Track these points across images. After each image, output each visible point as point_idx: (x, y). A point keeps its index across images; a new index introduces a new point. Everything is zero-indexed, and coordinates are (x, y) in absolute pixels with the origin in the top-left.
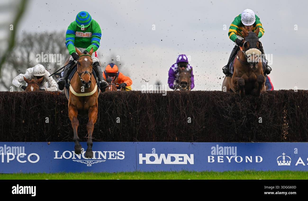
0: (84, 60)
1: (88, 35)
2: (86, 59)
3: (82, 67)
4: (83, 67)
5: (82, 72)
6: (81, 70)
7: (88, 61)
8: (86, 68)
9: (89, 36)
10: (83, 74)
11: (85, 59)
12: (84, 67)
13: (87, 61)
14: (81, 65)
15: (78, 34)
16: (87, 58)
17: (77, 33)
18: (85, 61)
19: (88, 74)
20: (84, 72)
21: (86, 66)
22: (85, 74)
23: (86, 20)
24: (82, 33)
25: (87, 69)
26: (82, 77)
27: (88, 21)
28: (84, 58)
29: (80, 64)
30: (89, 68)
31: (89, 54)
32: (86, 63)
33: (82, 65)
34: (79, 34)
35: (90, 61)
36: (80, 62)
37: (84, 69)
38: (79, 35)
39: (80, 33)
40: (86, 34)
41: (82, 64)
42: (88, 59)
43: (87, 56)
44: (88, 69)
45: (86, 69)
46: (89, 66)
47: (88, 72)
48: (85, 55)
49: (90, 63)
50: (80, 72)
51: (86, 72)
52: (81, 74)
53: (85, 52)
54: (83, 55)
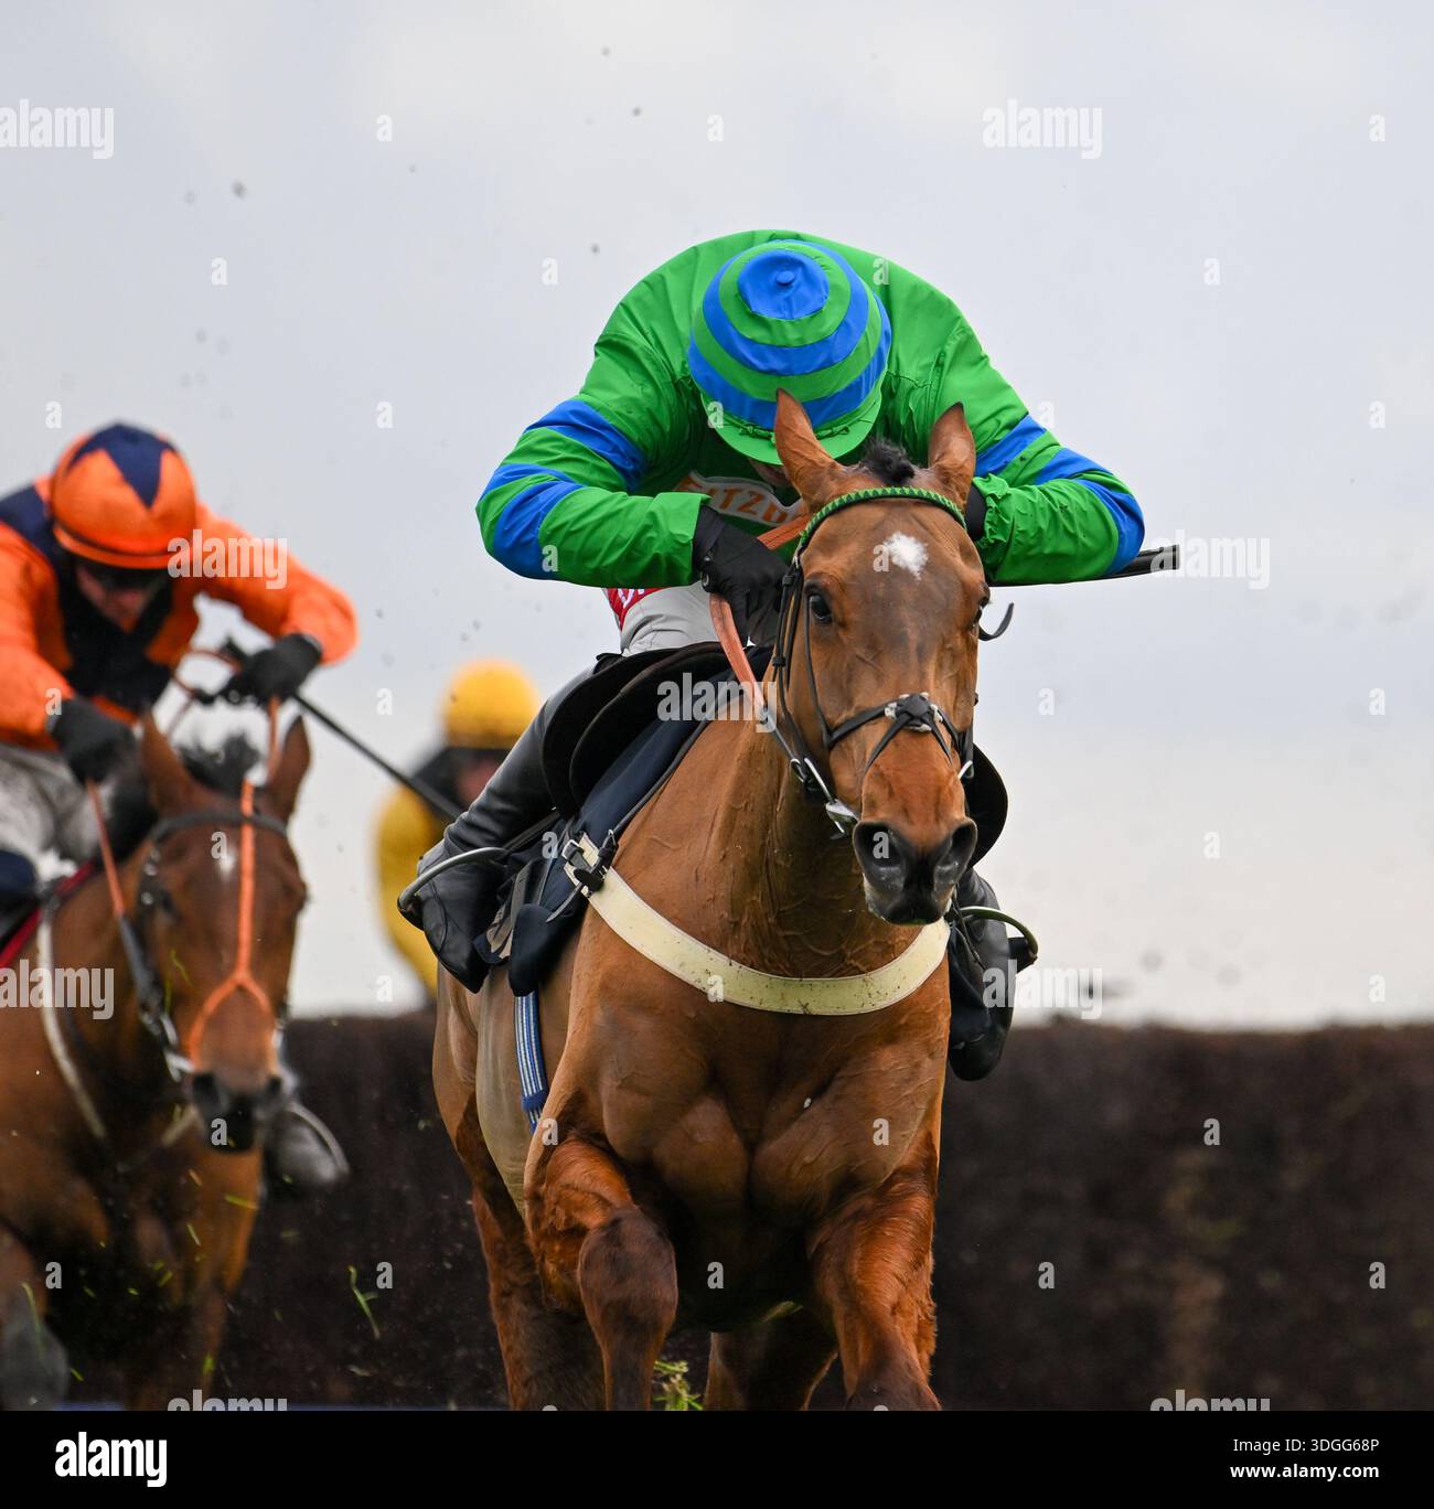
2: (906, 551)
3: (860, 651)
4: (872, 645)
5: (850, 702)
6: (844, 689)
7: (928, 567)
8: (913, 659)
10: (874, 734)
12: (881, 643)
13: (915, 568)
14: (843, 625)
16: (924, 535)
18: (902, 573)
19: (935, 733)
20: (890, 713)
21: (913, 636)
22: (902, 737)
25: (923, 675)
26: (845, 778)
28: (885, 535)
29: (823, 609)
30: (940, 666)
31: (946, 491)
32: (908, 594)
33: (854, 617)
35: (954, 570)
36: (834, 590)
37: (879, 677)
39: (731, 491)
41: (850, 608)
42: (932, 550)
43: (919, 512)
44: (931, 670)
45: (912, 680)
46: (945, 641)
47: (938, 717)
48: (889, 490)
49: (958, 598)
50: (828, 716)
51: (912, 717)
52: (836, 734)
53: (889, 462)
54: (861, 494)
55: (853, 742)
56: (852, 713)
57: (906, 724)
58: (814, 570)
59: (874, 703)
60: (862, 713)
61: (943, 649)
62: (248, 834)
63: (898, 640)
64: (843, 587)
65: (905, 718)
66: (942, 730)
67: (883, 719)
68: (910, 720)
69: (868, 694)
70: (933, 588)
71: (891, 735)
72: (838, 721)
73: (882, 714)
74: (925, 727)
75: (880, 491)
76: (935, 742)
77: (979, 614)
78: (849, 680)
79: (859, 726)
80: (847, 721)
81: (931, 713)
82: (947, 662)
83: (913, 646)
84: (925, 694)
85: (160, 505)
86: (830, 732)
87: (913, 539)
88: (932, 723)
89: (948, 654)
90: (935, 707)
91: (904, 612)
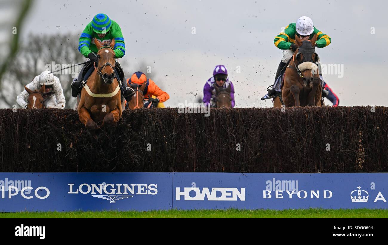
4: (104, 59)
18: (106, 53)
23: (104, 24)
26: (102, 72)
27: (107, 25)
28: (105, 50)
37: (105, 62)
40: (104, 43)
41: (102, 56)
42: (109, 51)
43: (108, 48)
48: (105, 47)
70: (109, 54)
71: (106, 66)
74: (109, 65)
83: (108, 59)
84: (109, 62)
86: (101, 69)
89: (111, 60)
91: (107, 56)
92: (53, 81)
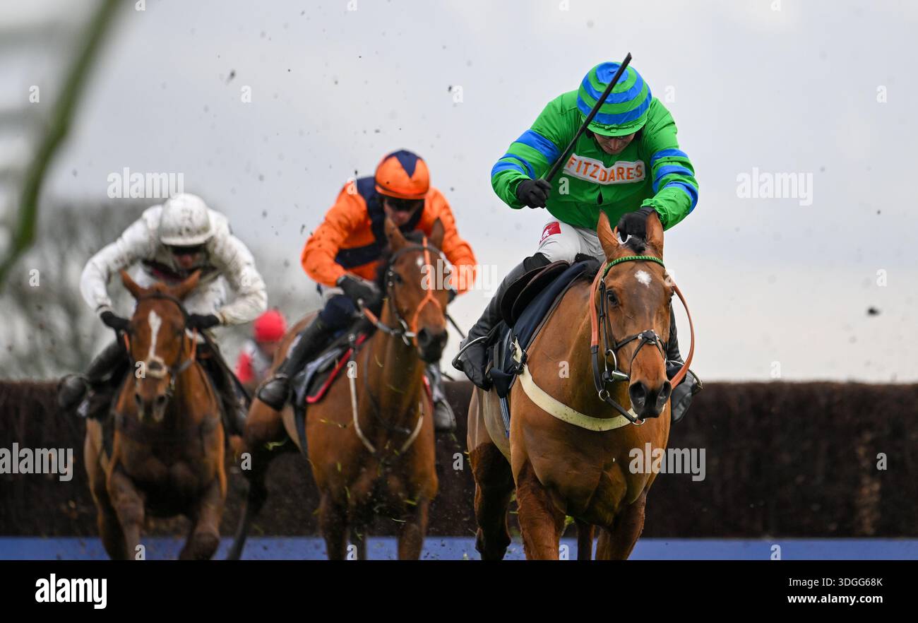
0: (637, 279)
1: (626, 172)
2: (643, 277)
3: (628, 315)
4: (633, 313)
5: (624, 333)
6: (622, 327)
7: (651, 283)
8: (648, 317)
9: (631, 176)
10: (634, 346)
11: (636, 276)
12: (635, 311)
13: (647, 283)
14: (621, 305)
15: (579, 167)
16: (650, 271)
17: (576, 164)
18: (642, 285)
19: (657, 345)
20: (640, 338)
21: (647, 309)
22: (645, 346)
23: (627, 100)
24: (598, 167)
25: (651, 323)
26: (624, 361)
27: (635, 104)
28: (635, 272)
30: (657, 319)
31: (656, 254)
32: (645, 293)
33: (625, 301)
34: (583, 166)
35: (661, 284)
36: (618, 292)
38: (585, 173)
39: (588, 164)
40: (615, 172)
41: (624, 299)
42: (652, 276)
43: (648, 263)
44: (654, 321)
45: (648, 325)
46: (659, 310)
47: (658, 339)
48: (637, 257)
49: (662, 293)
50: (617, 338)
51: (648, 339)
52: (619, 345)
53: (636, 245)
54: (627, 258)
55: (626, 348)
56: (625, 337)
57: (646, 342)
58: (610, 285)
59: (633, 334)
60: (629, 337)
61: (658, 313)
62: (427, 254)
63: (642, 310)
64: (621, 291)
65: (646, 339)
66: (659, 343)
67: (637, 340)
68: (647, 340)
69: (631, 330)
70: (654, 290)
71: (641, 346)
72: (621, 340)
73: (637, 338)
74: (653, 342)
75: (634, 258)
76: (656, 348)
77: (671, 300)
78: (624, 325)
79: (628, 342)
80: (624, 340)
81: (655, 337)
82: (659, 318)
83: (647, 313)
84: (652, 330)
85: (414, 178)
86: (617, 344)
87: (645, 273)
88: (656, 341)
89: (660, 315)
90: (656, 335)
91: (644, 300)
92: (205, 229)
